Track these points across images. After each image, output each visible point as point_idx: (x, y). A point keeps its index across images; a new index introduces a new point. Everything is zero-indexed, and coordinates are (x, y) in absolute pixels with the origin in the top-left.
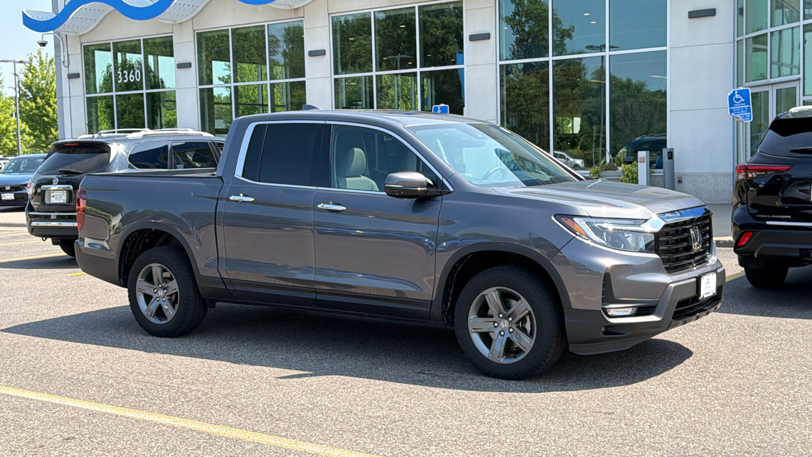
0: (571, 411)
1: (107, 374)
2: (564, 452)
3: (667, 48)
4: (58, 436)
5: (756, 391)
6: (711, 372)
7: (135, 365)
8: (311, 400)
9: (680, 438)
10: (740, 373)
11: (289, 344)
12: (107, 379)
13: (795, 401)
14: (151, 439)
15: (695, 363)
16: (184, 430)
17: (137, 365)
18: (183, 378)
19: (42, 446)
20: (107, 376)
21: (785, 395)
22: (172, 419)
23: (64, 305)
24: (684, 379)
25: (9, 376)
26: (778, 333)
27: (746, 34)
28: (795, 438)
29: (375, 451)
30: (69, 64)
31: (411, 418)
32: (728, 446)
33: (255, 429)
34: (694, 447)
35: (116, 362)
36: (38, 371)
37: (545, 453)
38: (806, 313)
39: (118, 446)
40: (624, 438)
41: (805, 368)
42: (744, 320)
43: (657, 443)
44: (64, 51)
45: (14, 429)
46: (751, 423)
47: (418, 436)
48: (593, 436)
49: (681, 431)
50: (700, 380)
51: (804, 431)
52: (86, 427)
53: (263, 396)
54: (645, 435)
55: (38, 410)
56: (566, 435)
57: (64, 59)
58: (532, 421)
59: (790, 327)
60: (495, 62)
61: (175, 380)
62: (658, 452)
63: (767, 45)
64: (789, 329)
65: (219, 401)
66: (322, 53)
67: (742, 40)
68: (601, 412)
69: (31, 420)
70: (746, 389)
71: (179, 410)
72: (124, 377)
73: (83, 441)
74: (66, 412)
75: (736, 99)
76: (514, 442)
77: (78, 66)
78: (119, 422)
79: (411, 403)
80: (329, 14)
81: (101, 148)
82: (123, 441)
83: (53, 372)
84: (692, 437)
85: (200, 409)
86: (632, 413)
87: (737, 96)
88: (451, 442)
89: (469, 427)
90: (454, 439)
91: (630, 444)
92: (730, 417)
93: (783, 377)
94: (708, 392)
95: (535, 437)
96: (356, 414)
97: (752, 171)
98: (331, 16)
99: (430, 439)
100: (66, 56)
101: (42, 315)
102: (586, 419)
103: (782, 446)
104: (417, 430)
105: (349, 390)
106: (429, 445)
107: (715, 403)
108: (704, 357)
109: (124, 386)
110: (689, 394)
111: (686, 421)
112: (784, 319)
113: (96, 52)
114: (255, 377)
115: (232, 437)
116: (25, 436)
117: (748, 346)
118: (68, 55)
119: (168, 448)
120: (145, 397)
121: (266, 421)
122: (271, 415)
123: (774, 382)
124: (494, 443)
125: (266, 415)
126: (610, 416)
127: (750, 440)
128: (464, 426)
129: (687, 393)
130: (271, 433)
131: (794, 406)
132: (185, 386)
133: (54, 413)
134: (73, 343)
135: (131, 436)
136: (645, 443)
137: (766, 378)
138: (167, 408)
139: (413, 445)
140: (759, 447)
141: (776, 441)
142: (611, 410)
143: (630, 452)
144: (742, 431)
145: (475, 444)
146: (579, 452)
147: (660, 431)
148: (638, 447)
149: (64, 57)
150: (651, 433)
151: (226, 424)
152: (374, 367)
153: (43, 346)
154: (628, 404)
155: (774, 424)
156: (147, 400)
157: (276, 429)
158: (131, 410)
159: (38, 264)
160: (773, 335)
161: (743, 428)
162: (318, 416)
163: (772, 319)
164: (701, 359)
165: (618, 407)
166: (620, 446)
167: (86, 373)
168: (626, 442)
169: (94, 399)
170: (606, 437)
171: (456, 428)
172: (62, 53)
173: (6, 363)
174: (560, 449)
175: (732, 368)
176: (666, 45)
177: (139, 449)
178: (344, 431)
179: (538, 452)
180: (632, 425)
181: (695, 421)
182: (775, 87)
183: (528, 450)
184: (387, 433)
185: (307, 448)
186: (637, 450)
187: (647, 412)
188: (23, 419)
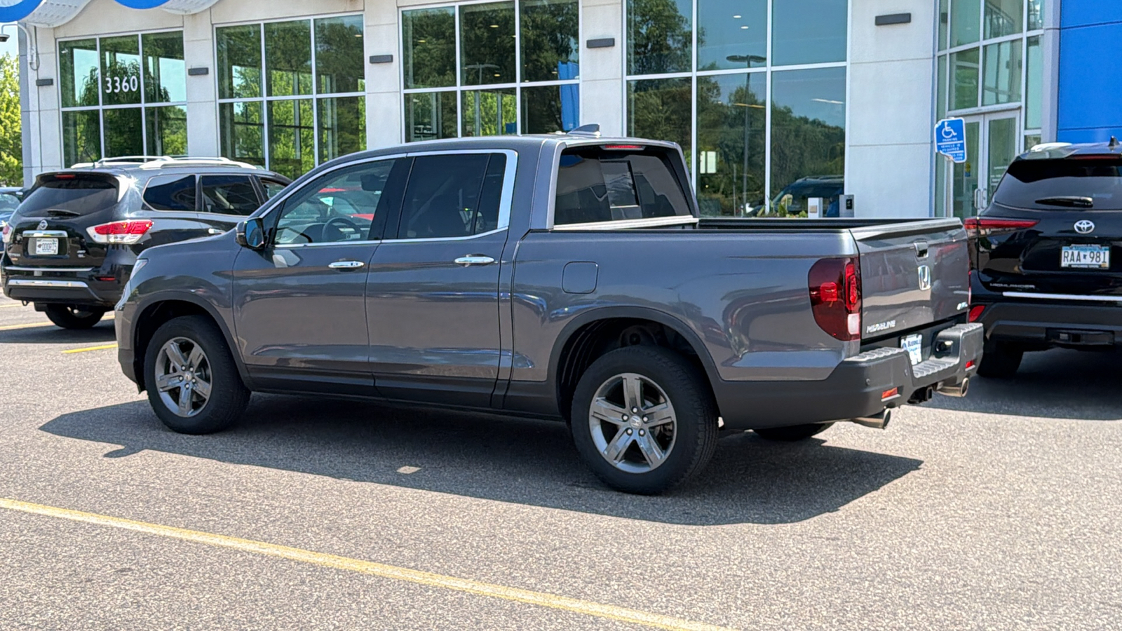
0: (783, 535)
1: (153, 485)
2: (786, 589)
3: (847, 64)
4: (108, 566)
5: (1013, 511)
6: (950, 486)
7: (188, 473)
8: (438, 520)
9: (932, 571)
10: (987, 488)
11: (389, 446)
12: (155, 491)
13: (1066, 523)
14: (235, 570)
15: (927, 475)
16: (276, 560)
17: (191, 473)
18: (258, 491)
19: (89, 580)
20: (154, 488)
21: (1051, 516)
22: (258, 545)
23: (69, 392)
24: (919, 495)
25: (19, 487)
26: (1023, 437)
27: (951, 47)
28: (1077, 571)
29: (539, 586)
30: (38, 67)
31: (576, 544)
32: (995, 582)
33: (373, 557)
34: (952, 583)
35: (162, 469)
36: (58, 481)
37: (762, 590)
38: (1053, 411)
39: (194, 580)
40: (859, 571)
41: (1069, 482)
42: (976, 420)
43: (903, 577)
44: (31, 49)
45: (45, 557)
46: (1017, 552)
47: (590, 567)
48: (818, 568)
49: (930, 562)
50: (938, 496)
51: (1086, 562)
52: (144, 554)
53: (373, 515)
54: (885, 566)
55: (71, 533)
56: (784, 567)
57: (32, 59)
58: (736, 548)
59: (1038, 429)
60: (620, 77)
61: (248, 493)
62: (907, 589)
63: (978, 63)
64: (1037, 431)
65: (315, 522)
66: (388, 59)
67: (945, 55)
68: (821, 537)
69: (65, 546)
70: (1000, 508)
71: (264, 533)
72: (177, 489)
73: (145, 574)
74: (110, 535)
75: (946, 133)
76: (718, 575)
77: (50, 69)
78: (187, 549)
79: (571, 525)
80: (398, 7)
81: (107, 182)
82: (199, 573)
83: (78, 481)
84: (946, 569)
85: (291, 532)
86: (862, 539)
87: (947, 129)
88: (635, 575)
89: (655, 556)
90: (639, 571)
91: (869, 579)
92: (989, 544)
93: (1043, 493)
94: (952, 512)
95: (744, 569)
96: (502, 539)
97: (984, 227)
98: (400, 10)
99: (608, 572)
100: (35, 56)
101: (42, 405)
102: (804, 546)
103: (1063, 581)
104: (588, 560)
105: (485, 508)
106: (607, 579)
107: (965, 526)
108: (936, 467)
109: (180, 500)
110: (930, 515)
111: (934, 550)
112: (1027, 418)
113: (76, 51)
114: (355, 490)
115: (343, 568)
116: (63, 566)
117: (989, 452)
118: (37, 54)
119: (262, 583)
120: (213, 515)
121: (384, 547)
122: (390, 540)
123: (1033, 499)
124: (693, 577)
125: (383, 540)
126: (834, 542)
127: (1020, 573)
128: (648, 555)
129: (927, 513)
130: (395, 563)
131: (1066, 530)
132: (263, 501)
133: (95, 536)
134: (96, 443)
135: (208, 567)
136: (888, 577)
137: (1022, 494)
138: (247, 531)
139: (587, 580)
140: (1034, 582)
141: (1054, 575)
142: (833, 535)
143: (871, 589)
144: (1008, 562)
145: (667, 578)
146: (805, 589)
147: (903, 562)
148: (880, 583)
149: (32, 56)
150: (892, 564)
151: (331, 551)
152: (511, 478)
153: (55, 447)
154: (854, 528)
155: (1047, 553)
156: (217, 519)
157: (401, 558)
158: (199, 532)
159: (16, 336)
160: (1017, 438)
161: (1008, 558)
162: (453, 542)
163: (1012, 418)
164: (933, 470)
165: (842, 531)
166: (857, 581)
167: (124, 484)
168: (863, 575)
169: (144, 518)
170: (836, 570)
171: (639, 558)
172: (29, 51)
173: (10, 469)
174: (780, 585)
175: (975, 481)
176: (845, 60)
177: (223, 584)
178: (492, 562)
179: (752, 589)
180: (866, 554)
181: (944, 549)
182: (988, 118)
183: (739, 586)
184: (548, 564)
185: (447, 584)
186: (880, 587)
187: (881, 538)
188: (54, 545)
